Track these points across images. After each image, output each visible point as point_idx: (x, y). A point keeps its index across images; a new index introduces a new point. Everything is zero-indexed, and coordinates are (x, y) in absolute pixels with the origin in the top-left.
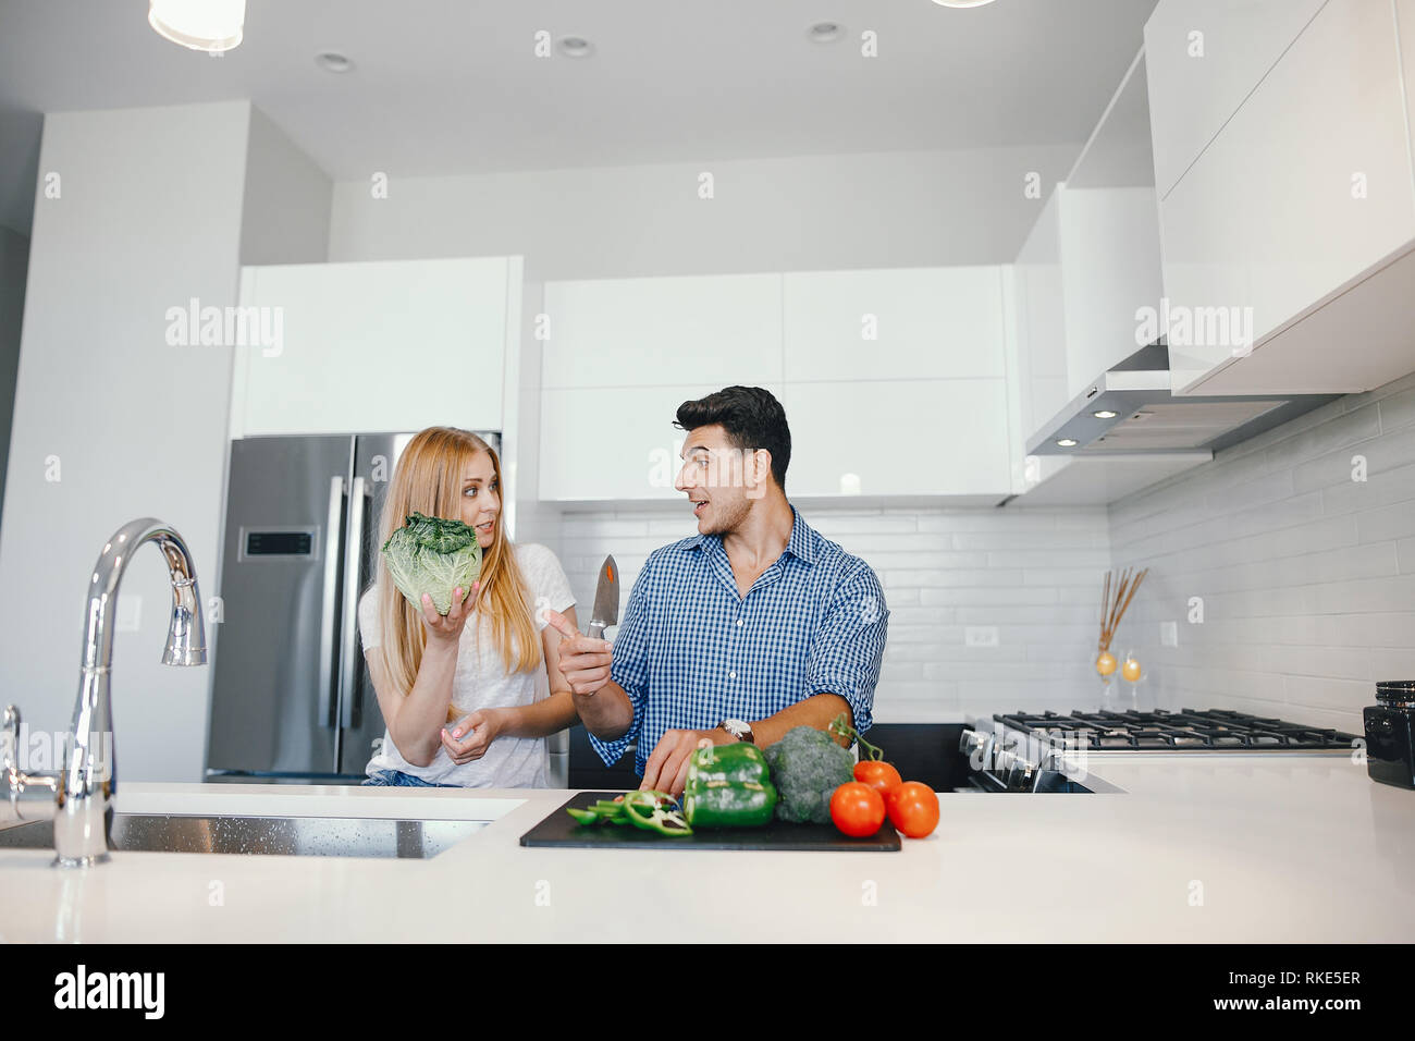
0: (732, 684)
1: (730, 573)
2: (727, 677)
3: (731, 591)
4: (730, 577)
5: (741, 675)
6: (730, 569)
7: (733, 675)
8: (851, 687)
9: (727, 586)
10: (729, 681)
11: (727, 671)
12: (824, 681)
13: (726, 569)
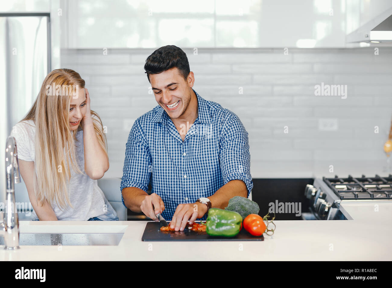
0: (186, 181)
1: (176, 132)
2: (183, 178)
3: (179, 140)
4: (177, 134)
5: (189, 176)
6: (176, 130)
7: (185, 177)
8: (244, 175)
9: (177, 138)
10: (184, 179)
11: (183, 175)
12: (232, 175)
13: (174, 130)
